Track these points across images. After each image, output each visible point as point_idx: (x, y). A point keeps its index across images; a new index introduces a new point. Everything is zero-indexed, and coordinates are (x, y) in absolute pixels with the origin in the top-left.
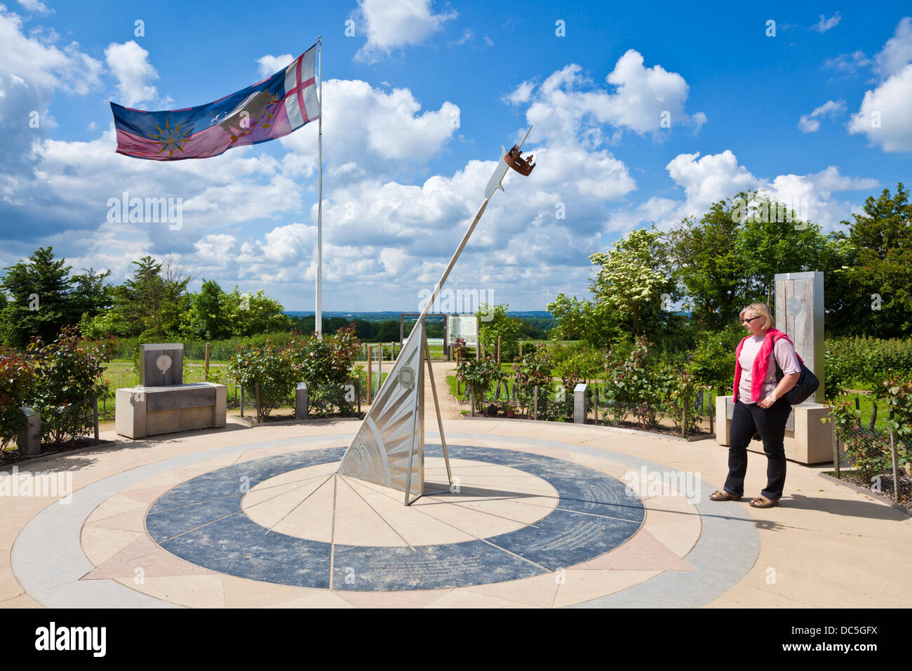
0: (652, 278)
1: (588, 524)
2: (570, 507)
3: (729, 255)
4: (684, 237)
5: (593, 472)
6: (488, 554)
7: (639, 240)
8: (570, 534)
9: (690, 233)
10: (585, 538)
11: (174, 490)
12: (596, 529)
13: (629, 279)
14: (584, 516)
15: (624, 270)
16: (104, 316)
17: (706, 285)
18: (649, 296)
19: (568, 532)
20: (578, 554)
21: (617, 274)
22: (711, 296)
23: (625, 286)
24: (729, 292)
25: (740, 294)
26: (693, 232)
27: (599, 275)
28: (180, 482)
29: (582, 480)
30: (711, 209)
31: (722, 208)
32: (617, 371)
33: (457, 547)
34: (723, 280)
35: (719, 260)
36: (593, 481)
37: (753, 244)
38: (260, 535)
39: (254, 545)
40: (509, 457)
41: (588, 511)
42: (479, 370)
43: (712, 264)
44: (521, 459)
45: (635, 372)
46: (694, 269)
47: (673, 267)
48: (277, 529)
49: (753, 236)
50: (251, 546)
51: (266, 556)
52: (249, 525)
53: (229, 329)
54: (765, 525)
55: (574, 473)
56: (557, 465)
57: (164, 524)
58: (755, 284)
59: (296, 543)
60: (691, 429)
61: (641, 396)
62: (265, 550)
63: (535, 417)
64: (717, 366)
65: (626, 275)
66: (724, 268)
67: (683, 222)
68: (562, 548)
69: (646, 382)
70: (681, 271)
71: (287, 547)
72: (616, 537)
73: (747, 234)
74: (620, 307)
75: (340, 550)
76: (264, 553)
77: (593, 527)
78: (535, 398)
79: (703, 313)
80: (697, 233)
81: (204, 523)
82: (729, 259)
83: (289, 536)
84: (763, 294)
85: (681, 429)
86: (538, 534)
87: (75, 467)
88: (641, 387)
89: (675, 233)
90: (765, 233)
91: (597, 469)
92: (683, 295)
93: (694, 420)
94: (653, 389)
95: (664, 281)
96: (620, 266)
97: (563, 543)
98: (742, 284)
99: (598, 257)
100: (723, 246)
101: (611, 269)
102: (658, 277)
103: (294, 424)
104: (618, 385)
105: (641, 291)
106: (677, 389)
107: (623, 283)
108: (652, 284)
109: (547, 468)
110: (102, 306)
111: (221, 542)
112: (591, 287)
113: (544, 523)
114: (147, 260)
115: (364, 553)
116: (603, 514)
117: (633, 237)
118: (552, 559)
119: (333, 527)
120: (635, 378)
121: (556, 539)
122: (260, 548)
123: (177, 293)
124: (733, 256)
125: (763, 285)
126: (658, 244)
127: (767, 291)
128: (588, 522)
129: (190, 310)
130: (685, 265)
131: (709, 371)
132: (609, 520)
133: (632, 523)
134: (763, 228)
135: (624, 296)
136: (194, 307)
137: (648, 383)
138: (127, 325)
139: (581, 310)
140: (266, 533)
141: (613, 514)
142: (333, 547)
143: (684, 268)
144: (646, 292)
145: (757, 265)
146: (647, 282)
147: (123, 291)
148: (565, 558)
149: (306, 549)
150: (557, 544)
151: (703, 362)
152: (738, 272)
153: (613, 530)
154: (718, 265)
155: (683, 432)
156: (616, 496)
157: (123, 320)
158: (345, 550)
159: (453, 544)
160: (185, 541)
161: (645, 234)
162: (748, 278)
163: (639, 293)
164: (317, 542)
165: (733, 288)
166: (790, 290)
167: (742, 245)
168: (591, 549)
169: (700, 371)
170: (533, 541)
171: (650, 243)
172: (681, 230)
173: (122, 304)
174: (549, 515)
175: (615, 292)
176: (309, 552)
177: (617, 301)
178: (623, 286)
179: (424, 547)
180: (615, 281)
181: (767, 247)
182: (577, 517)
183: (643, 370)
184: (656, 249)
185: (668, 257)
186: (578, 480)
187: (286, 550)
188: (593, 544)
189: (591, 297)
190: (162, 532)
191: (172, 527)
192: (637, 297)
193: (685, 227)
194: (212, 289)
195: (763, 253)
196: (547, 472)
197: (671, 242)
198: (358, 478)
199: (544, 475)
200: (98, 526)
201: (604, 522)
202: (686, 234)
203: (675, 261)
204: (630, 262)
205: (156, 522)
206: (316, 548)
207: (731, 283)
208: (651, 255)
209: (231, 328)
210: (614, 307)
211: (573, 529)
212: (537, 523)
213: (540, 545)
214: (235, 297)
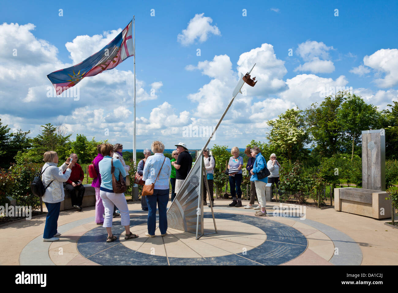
0: (297, 132)
1: (282, 247)
2: (273, 239)
3: (334, 121)
4: (312, 113)
5: (279, 224)
6: (240, 260)
7: (291, 114)
8: (274, 251)
9: (315, 111)
10: (282, 253)
11: (86, 234)
12: (286, 249)
13: (286, 133)
14: (280, 243)
15: (283, 128)
16: (27, 152)
17: (323, 135)
18: (296, 141)
19: (274, 250)
20: (280, 260)
21: (280, 131)
22: (326, 141)
23: (284, 136)
24: (334, 139)
25: (339, 140)
26: (317, 110)
27: (271, 131)
28: (88, 230)
29: (275, 227)
30: (325, 99)
31: (330, 99)
32: (286, 177)
33: (225, 257)
34: (331, 133)
35: (330, 124)
36: (281, 228)
37: (345, 116)
38: (132, 253)
39: (131, 258)
40: (239, 217)
41: (281, 241)
42: (220, 177)
43: (326, 126)
44: (245, 218)
45: (295, 177)
46: (318, 128)
47: (307, 127)
48: (139, 251)
49: (345, 112)
50: (130, 258)
51: (138, 263)
52: (126, 249)
53: (90, 158)
54: (364, 245)
55: (271, 224)
56: (262, 221)
57: (87, 249)
58: (346, 135)
59: (150, 257)
60: (322, 204)
61: (298, 189)
62: (137, 260)
63: (247, 199)
64: (332, 174)
65: (284, 131)
66: (332, 127)
67: (312, 105)
68: (273, 257)
69: (300, 182)
70: (311, 129)
71: (147, 258)
72: (296, 252)
73: (342, 111)
74: (282, 146)
75: (171, 260)
76: (137, 261)
77: (285, 248)
78: (247, 190)
79: (322, 149)
80: (319, 111)
81: (104, 249)
82: (335, 123)
83: (146, 254)
84: (350, 140)
85: (317, 204)
86: (260, 252)
87: (36, 224)
88: (298, 184)
89: (308, 111)
90: (351, 110)
91: (281, 222)
92: (311, 140)
93: (323, 199)
94: (304, 185)
95: (303, 134)
96: (281, 127)
97: (273, 255)
98: (340, 135)
99: (271, 122)
100: (331, 117)
101: (277, 128)
102: (300, 132)
103: (134, 203)
104: (287, 184)
105: (292, 139)
106: (316, 185)
107: (283, 135)
108: (297, 135)
109: (258, 222)
110: (25, 148)
111: (115, 257)
112: (267, 137)
113: (262, 246)
114: (49, 125)
115: (183, 261)
116: (288, 242)
117: (288, 112)
118: (269, 262)
119: (165, 250)
120: (295, 180)
121: (270, 254)
122: (134, 259)
123: (64, 142)
124: (336, 122)
125: (350, 135)
126: (299, 116)
127: (352, 139)
128: (282, 246)
129: (71, 150)
130: (313, 126)
131: (328, 177)
132: (291, 245)
133: (302, 246)
134: (350, 108)
135: (284, 141)
136: (73, 148)
137: (301, 182)
138: (39, 157)
139: (263, 148)
140: (135, 253)
141: (293, 242)
142: (168, 258)
143: (312, 128)
144: (294, 139)
145: (347, 126)
146: (295, 134)
147: (36, 140)
148: (275, 262)
149: (156, 259)
150: (270, 256)
151: (325, 172)
152: (338, 129)
153: (294, 249)
154: (329, 126)
155: (318, 205)
156: (292, 234)
157: (37, 155)
158: (173, 259)
159: (223, 256)
160: (99, 257)
161: (293, 111)
162: (343, 132)
163: (291, 140)
164: (160, 256)
165: (336, 137)
166: (369, 138)
167: (340, 117)
168: (286, 257)
169: (324, 176)
170: (259, 255)
171: (296, 115)
172: (311, 109)
173: (36, 147)
174: (264, 243)
175: (279, 139)
176: (157, 260)
177: (280, 143)
178: (283, 136)
179: (210, 258)
180: (279, 134)
181: (352, 117)
182: (276, 244)
183: (298, 176)
184: (299, 118)
185: (304, 122)
186: (273, 227)
187: (146, 260)
188: (286, 255)
189: (267, 142)
190: (87, 253)
191: (90, 251)
192: (290, 141)
193: (313, 107)
194: (81, 140)
195: (350, 120)
196: (258, 224)
197: (306, 115)
198: (171, 227)
199: (257, 225)
200: (55, 251)
201: (290, 246)
202: (313, 111)
203: (308, 124)
204: (286, 125)
205: (82, 248)
206: (161, 259)
207: (335, 134)
208: (297, 121)
209: (91, 158)
210: (279, 146)
211: (276, 249)
212: (259, 247)
213: (263, 256)
214: (93, 143)
